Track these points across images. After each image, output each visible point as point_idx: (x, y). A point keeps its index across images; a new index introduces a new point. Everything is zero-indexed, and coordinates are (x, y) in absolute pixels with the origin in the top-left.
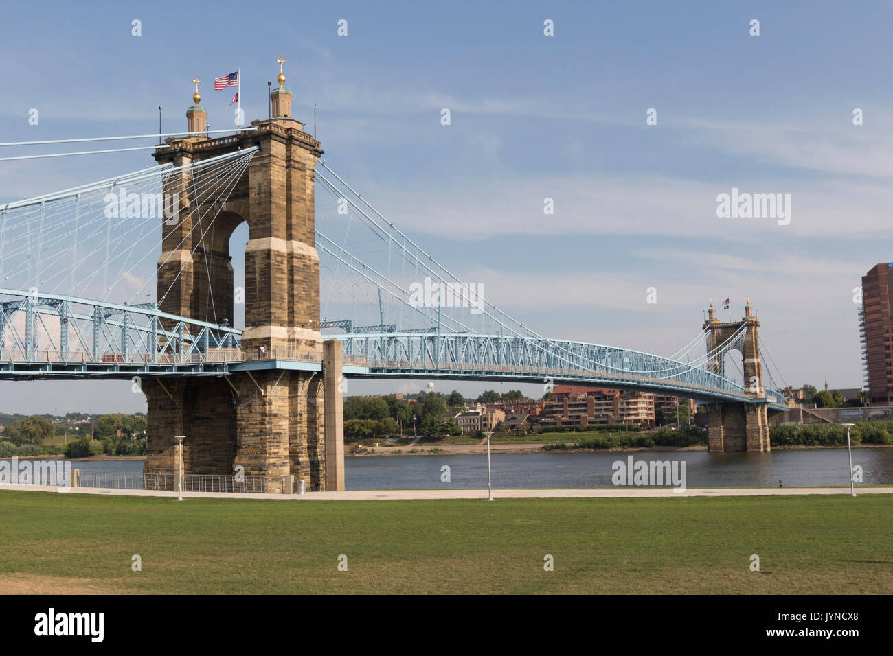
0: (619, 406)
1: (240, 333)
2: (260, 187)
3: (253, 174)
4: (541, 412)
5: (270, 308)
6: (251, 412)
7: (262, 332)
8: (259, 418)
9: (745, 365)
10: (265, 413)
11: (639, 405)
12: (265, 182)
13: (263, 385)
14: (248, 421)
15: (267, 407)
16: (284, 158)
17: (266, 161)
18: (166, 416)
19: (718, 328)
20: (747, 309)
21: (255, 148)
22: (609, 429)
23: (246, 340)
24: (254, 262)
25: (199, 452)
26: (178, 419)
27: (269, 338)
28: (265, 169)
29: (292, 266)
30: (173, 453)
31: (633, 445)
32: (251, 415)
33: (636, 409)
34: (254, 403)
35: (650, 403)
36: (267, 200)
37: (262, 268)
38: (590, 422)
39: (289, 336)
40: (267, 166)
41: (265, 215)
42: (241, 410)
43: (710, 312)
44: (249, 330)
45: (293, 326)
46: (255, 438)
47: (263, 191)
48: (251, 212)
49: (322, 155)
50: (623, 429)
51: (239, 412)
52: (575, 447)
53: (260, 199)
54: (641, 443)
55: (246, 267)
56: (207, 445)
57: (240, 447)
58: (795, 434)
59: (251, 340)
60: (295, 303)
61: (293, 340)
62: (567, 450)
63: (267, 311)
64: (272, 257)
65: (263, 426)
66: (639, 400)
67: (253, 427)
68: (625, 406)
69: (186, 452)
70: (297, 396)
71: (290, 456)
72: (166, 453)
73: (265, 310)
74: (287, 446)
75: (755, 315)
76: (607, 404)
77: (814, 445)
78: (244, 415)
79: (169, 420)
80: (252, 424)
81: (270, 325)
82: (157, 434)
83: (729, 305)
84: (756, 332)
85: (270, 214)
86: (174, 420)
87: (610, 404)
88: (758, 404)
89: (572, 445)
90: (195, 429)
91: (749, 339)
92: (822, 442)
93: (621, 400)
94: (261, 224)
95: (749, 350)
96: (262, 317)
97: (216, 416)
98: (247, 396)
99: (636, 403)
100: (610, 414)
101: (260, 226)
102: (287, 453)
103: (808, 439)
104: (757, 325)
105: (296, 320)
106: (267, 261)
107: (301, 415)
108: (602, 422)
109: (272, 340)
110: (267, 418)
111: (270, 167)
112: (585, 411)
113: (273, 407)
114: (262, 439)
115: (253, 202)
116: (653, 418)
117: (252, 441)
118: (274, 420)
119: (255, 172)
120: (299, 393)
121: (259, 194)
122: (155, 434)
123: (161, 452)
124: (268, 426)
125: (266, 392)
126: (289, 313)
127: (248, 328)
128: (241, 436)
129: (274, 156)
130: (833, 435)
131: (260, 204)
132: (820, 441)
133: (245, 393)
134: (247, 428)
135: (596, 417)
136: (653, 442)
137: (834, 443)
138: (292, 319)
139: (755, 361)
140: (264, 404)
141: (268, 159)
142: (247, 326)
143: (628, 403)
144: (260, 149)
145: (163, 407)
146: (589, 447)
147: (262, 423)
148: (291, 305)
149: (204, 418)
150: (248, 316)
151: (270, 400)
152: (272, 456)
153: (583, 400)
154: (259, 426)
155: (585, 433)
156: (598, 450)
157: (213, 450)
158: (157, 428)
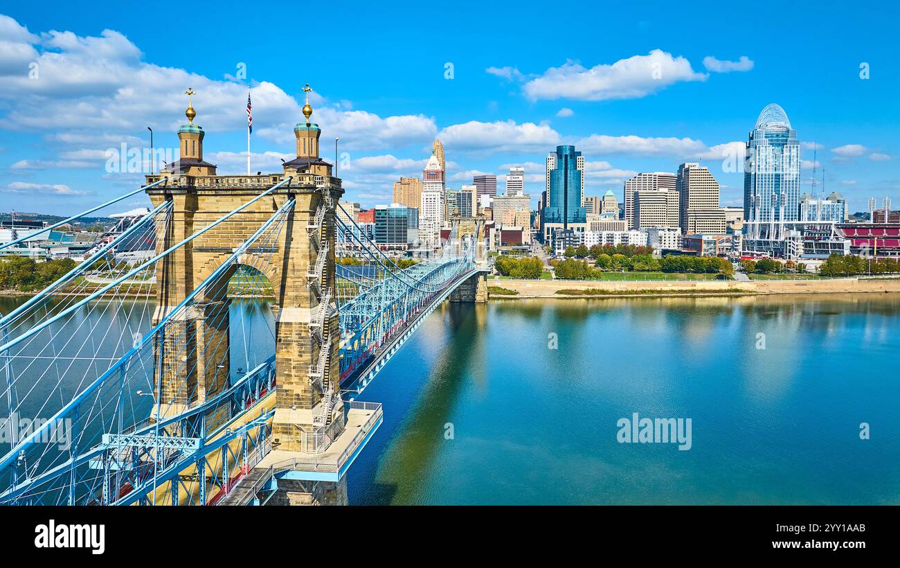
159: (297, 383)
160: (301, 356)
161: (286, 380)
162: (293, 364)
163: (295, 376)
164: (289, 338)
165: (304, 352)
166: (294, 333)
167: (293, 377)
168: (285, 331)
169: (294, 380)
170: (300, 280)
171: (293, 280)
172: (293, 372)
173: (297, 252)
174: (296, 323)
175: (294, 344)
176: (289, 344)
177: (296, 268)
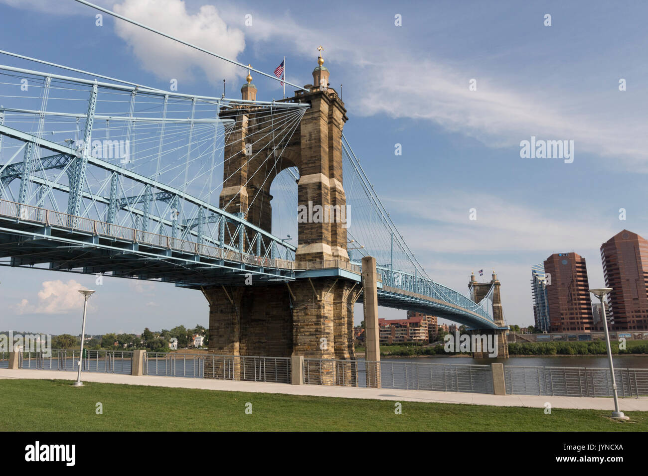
0: (410, 331)
1: (294, 249)
2: (310, 135)
3: (304, 126)
4: (361, 335)
5: (322, 229)
6: (307, 314)
7: (315, 248)
8: (314, 319)
9: (494, 308)
10: (320, 315)
11: (421, 331)
12: (315, 131)
13: (319, 291)
14: (304, 322)
15: (322, 310)
16: (327, 115)
17: (316, 115)
18: (226, 318)
19: (477, 286)
20: (493, 275)
21: (308, 104)
22: (406, 345)
23: (300, 255)
24: (307, 193)
25: (254, 348)
26: (236, 321)
27: (322, 253)
28: (315, 121)
29: (335, 198)
30: (232, 350)
31: (423, 354)
32: (307, 317)
33: (419, 333)
34: (309, 307)
35: (426, 330)
36: (318, 144)
37: (314, 197)
38: (393, 341)
39: (333, 253)
40: (317, 119)
41: (315, 157)
42: (297, 312)
43: (472, 277)
44: (302, 247)
45: (336, 245)
46: (311, 337)
47: (313, 138)
48: (302, 155)
49: (347, 121)
50: (415, 344)
51: (294, 314)
52: (390, 355)
53: (311, 144)
54: (427, 352)
55: (299, 197)
56: (263, 343)
57: (297, 345)
58: (518, 348)
59: (305, 255)
60: (337, 227)
61: (338, 256)
62: (385, 356)
63: (319, 231)
64: (323, 188)
65: (318, 327)
66: (421, 328)
67: (308, 327)
68: (413, 331)
69: (243, 349)
70: (342, 302)
71: (336, 353)
72: (226, 349)
73: (317, 230)
74: (333, 344)
75: (499, 279)
76: (402, 330)
77: (529, 354)
78: (300, 317)
79: (229, 322)
80: (307, 325)
81: (322, 242)
82: (218, 332)
83: (483, 273)
84: (499, 288)
85: (320, 155)
86: (234, 321)
87: (404, 330)
88: (502, 330)
89: (388, 353)
90: (252, 329)
91: (496, 292)
92: (534, 353)
93: (410, 328)
94: (312, 163)
95: (496, 299)
96: (314, 236)
97: (270, 319)
98: (303, 301)
99: (419, 330)
100: (405, 336)
101: (310, 165)
102: (333, 350)
103: (525, 351)
104: (499, 284)
105: (338, 240)
106: (318, 192)
107: (344, 318)
108: (400, 340)
109: (324, 254)
110: (322, 320)
111: (320, 119)
112: (390, 334)
113: (326, 311)
114: (317, 338)
115: (305, 147)
116: (428, 339)
117: (308, 339)
118: (326, 322)
119: (306, 124)
120: (343, 300)
121: (310, 140)
122: (216, 333)
123: (221, 348)
124: (322, 327)
125: (321, 297)
126: (332, 235)
127: (302, 245)
128: (297, 335)
129: (322, 112)
130: (540, 349)
131: (311, 148)
132: (532, 352)
133: (301, 298)
134: (303, 328)
135: (396, 337)
136: (435, 352)
137: (541, 353)
138: (335, 239)
139: (499, 305)
140: (319, 307)
141: (318, 113)
142: (300, 244)
143: (415, 330)
144: (311, 106)
145: (224, 310)
146: (398, 355)
147: (317, 323)
148: (334, 229)
149: (260, 320)
150: (301, 236)
151: (323, 304)
152: (325, 352)
153: (388, 328)
154: (314, 327)
155: (391, 346)
156: (403, 357)
157: (267, 347)
158: (218, 328)
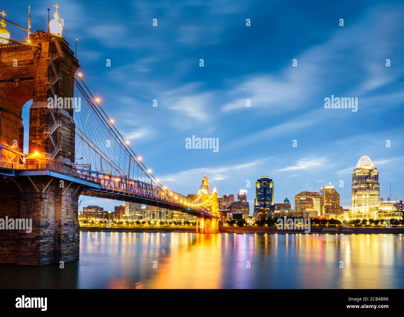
159: (39, 139)
160: (41, 125)
161: (33, 138)
162: (37, 129)
163: (38, 135)
164: (36, 116)
165: (43, 123)
166: (38, 113)
167: (37, 136)
168: (34, 112)
169: (37, 137)
170: (43, 88)
171: (40, 88)
172: (37, 133)
173: (42, 74)
174: (39, 108)
175: (38, 119)
176: (35, 119)
177: (41, 82)
